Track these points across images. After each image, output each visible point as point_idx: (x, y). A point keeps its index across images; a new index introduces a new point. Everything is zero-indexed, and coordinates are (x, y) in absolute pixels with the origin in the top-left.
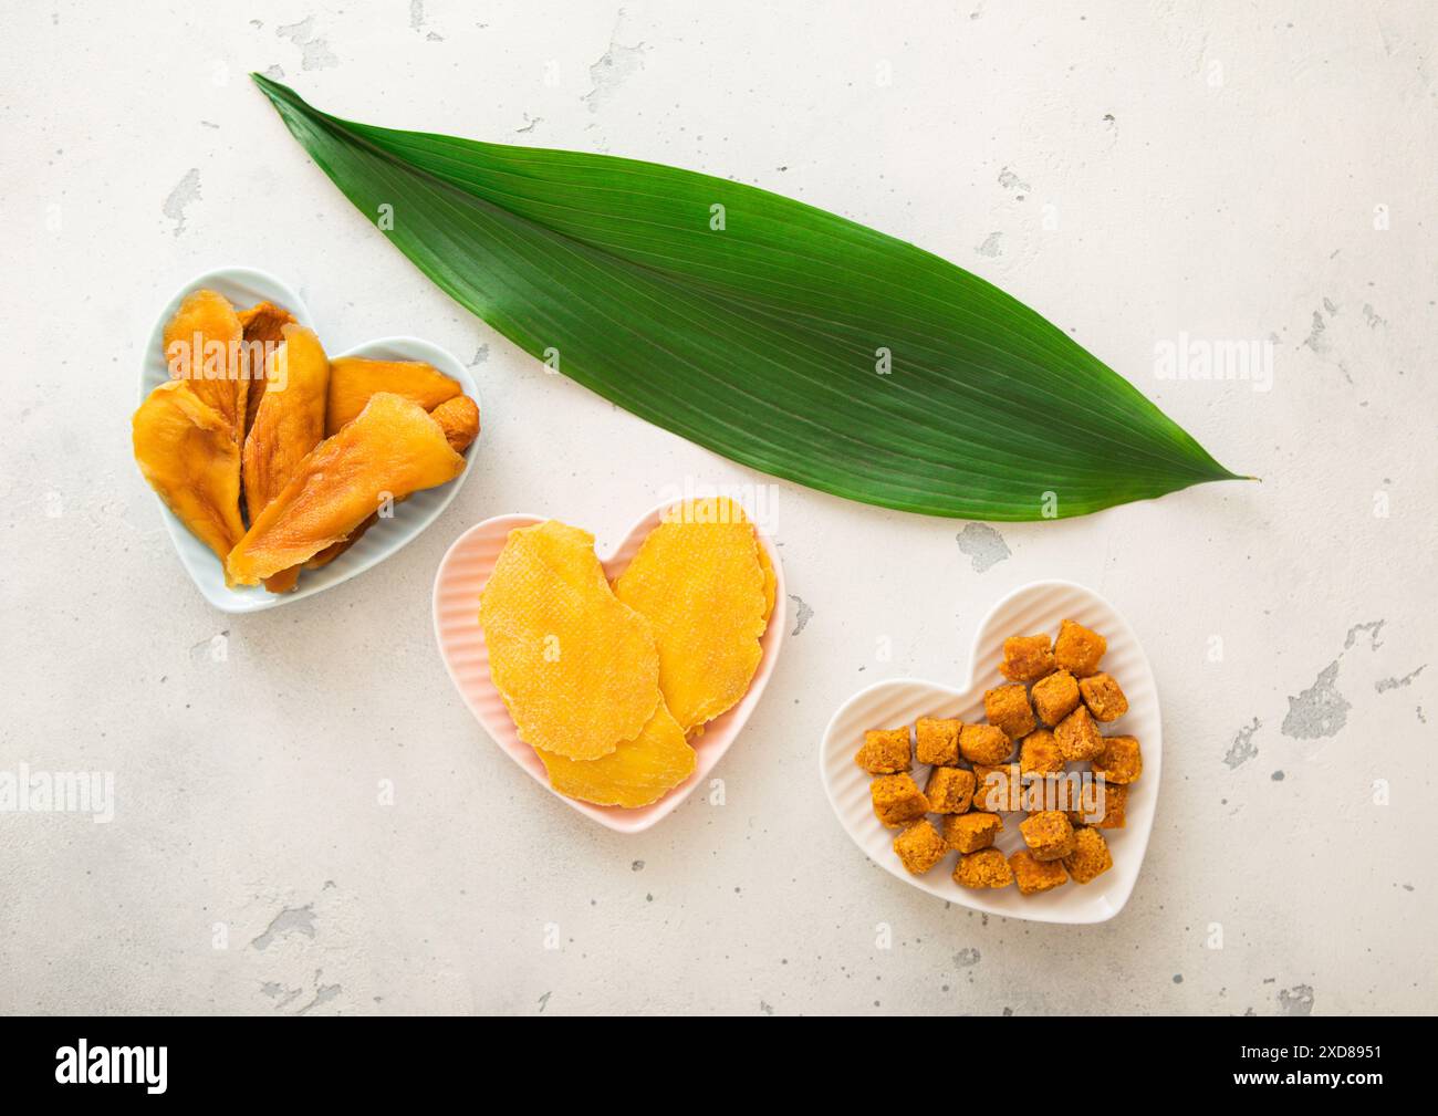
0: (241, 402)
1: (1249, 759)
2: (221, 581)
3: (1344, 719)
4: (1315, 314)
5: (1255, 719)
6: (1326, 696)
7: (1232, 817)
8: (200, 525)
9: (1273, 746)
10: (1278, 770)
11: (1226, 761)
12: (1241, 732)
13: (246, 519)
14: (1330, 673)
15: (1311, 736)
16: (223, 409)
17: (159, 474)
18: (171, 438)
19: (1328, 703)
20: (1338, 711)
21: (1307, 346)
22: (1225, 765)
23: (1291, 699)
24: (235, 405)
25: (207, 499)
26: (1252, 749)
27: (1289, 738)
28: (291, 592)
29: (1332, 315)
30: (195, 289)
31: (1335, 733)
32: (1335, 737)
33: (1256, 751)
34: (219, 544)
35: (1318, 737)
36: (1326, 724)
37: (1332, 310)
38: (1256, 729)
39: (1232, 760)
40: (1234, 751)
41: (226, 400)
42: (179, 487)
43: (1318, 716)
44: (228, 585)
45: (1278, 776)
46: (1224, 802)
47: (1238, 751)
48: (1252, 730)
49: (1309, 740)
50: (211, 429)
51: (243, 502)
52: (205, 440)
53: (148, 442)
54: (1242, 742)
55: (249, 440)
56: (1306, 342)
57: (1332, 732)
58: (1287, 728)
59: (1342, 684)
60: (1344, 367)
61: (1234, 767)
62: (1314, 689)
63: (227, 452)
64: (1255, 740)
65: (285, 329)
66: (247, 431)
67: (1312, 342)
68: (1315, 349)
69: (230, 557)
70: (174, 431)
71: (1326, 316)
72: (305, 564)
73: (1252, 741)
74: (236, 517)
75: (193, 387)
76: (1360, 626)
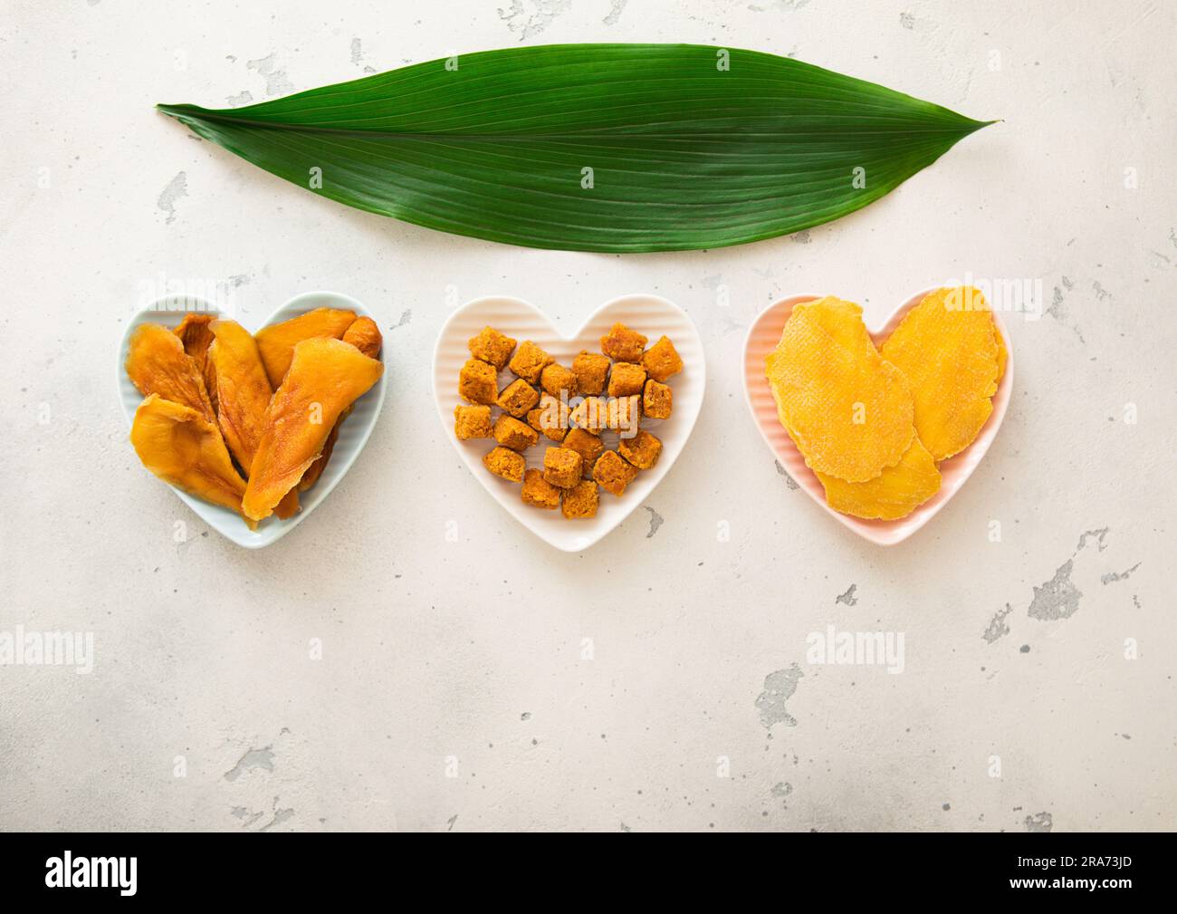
0: (203, 393)
1: (1003, 636)
2: (245, 529)
3: (1077, 605)
4: (1056, 289)
5: (1008, 605)
6: (1062, 587)
7: (991, 681)
8: (213, 494)
9: (1022, 626)
10: (1025, 644)
11: (984, 637)
12: (996, 615)
13: (245, 477)
14: (1066, 568)
15: (1051, 618)
16: (190, 403)
17: (168, 470)
18: (164, 439)
19: (1064, 592)
20: (1072, 598)
21: (1049, 314)
22: (983, 640)
23: (1035, 589)
24: (200, 397)
25: (208, 471)
26: (1005, 628)
27: (1034, 620)
28: (298, 513)
29: (1069, 290)
30: (134, 327)
31: (1070, 615)
32: (1069, 619)
33: (1008, 630)
34: (230, 502)
35: (1056, 619)
36: (1062, 609)
37: (1069, 285)
38: (1008, 612)
39: (989, 636)
40: (990, 630)
41: (191, 395)
42: (186, 472)
43: (1056, 602)
44: (251, 529)
45: (1025, 649)
46: (983, 669)
47: (994, 629)
48: (1005, 613)
49: (1050, 622)
50: (189, 419)
51: (236, 464)
52: (188, 431)
53: (147, 450)
54: (997, 622)
55: (222, 418)
56: (1048, 310)
57: (1067, 615)
58: (1032, 611)
59: (1075, 578)
60: (1078, 330)
61: (991, 641)
62: (1053, 581)
63: (208, 433)
64: (1008, 621)
65: (211, 327)
66: (216, 411)
67: (1053, 311)
68: (1055, 316)
69: (244, 507)
70: (164, 434)
71: (1064, 290)
72: (298, 486)
73: (1005, 622)
74: (236, 475)
75: (164, 396)
76: (1089, 533)
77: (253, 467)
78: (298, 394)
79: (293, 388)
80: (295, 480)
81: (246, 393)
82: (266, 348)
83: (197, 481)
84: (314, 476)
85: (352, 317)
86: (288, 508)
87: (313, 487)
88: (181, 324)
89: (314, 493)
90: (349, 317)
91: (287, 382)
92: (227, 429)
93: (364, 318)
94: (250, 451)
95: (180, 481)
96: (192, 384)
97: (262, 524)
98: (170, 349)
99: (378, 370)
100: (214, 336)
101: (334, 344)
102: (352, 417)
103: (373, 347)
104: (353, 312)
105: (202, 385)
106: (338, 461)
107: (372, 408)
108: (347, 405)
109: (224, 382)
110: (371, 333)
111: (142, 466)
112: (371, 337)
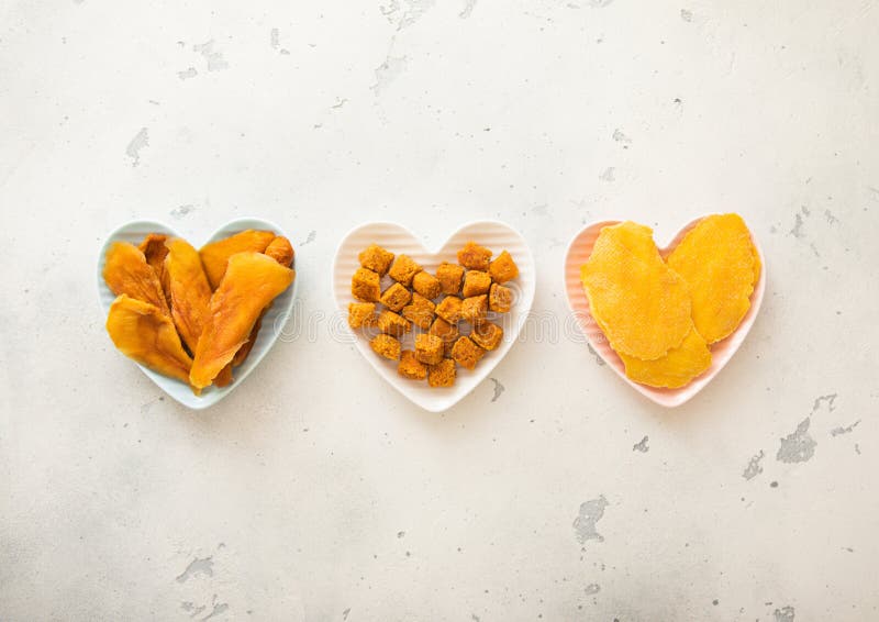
0: (161, 293)
1: (758, 474)
2: (191, 395)
3: (813, 451)
4: (797, 216)
5: (761, 451)
6: (803, 438)
7: (749, 508)
8: (168, 368)
9: (771, 467)
10: (774, 480)
11: (744, 476)
12: (753, 459)
13: (191, 356)
14: (805, 425)
15: (794, 461)
16: (150, 301)
17: (133, 351)
18: (132, 328)
19: (804, 442)
20: (809, 447)
21: (792, 234)
22: (743, 478)
23: (782, 440)
24: (158, 296)
25: (165, 353)
26: (760, 468)
27: (781, 462)
28: (231, 383)
29: (808, 216)
30: (109, 244)
31: (808, 459)
32: (808, 462)
33: (761, 470)
34: (181, 375)
35: (798, 462)
36: (802, 454)
37: (807, 213)
38: (761, 457)
39: (748, 475)
40: (749, 469)
41: (151, 295)
42: (147, 353)
43: (798, 450)
44: (196, 395)
45: (774, 485)
46: (743, 499)
47: (751, 471)
48: (759, 457)
49: (793, 463)
50: (150, 313)
51: (185, 346)
52: (149, 322)
53: (119, 336)
54: (754, 464)
55: (174, 312)
56: (791, 232)
57: (806, 459)
58: (780, 456)
59: (812, 431)
60: (814, 247)
61: (749, 478)
62: (795, 434)
63: (164, 323)
64: (762, 464)
65: (166, 244)
66: (170, 307)
67: (796, 232)
68: (797, 236)
69: (191, 378)
70: (131, 324)
71: (803, 216)
72: (232, 362)
73: (759, 463)
74: (185, 355)
75: (131, 296)
76: (822, 398)
77: (197, 349)
78: (231, 295)
79: (227, 290)
80: (229, 358)
81: (193, 293)
82: (207, 260)
83: (155, 359)
84: (243, 354)
85: (271, 237)
86: (224, 379)
87: (243, 362)
88: (143, 242)
89: (244, 367)
90: (268, 236)
91: (223, 285)
92: (178, 320)
93: (280, 238)
94: (195, 336)
95: (143, 359)
96: (152, 286)
97: (204, 391)
98: (136, 261)
99: (291, 277)
100: (168, 251)
101: (258, 256)
102: (271, 312)
103: (287, 259)
104: (272, 233)
105: (159, 288)
106: (262, 345)
107: (287, 304)
108: (267, 303)
109: (176, 285)
110: (286, 249)
111: (115, 348)
112: (286, 252)
